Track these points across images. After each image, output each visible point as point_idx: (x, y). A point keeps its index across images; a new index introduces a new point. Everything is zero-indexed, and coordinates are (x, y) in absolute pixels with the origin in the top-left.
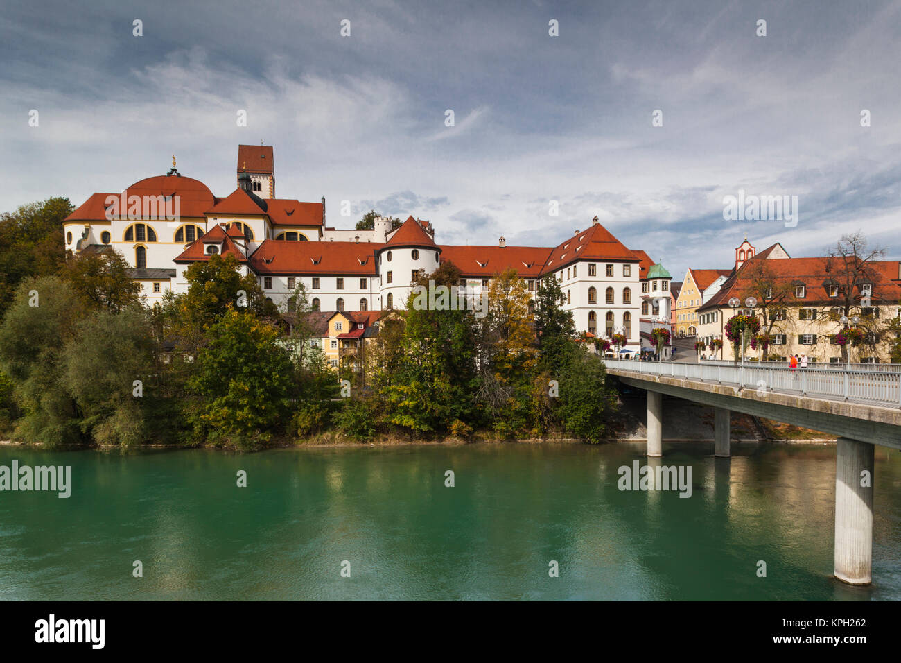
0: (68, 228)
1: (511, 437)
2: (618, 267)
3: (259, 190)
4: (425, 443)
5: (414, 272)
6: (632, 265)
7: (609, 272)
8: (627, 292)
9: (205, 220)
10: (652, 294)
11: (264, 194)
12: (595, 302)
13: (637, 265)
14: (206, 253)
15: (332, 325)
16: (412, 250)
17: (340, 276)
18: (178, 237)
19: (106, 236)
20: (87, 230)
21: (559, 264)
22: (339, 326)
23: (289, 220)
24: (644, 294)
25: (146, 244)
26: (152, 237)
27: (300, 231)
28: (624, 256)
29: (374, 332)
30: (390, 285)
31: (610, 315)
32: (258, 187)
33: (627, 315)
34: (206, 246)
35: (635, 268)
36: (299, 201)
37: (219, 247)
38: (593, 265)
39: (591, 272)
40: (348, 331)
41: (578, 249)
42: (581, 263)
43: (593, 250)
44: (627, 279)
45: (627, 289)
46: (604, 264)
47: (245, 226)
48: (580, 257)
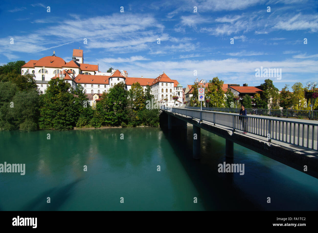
0: (22, 69)
2: (169, 84)
3: (79, 61)
6: (172, 83)
7: (167, 85)
9: (62, 68)
10: (178, 91)
13: (173, 83)
15: (94, 97)
16: (118, 78)
17: (99, 84)
18: (54, 72)
19: (33, 72)
20: (28, 70)
22: (96, 97)
23: (86, 69)
25: (45, 74)
28: (170, 81)
30: (112, 87)
31: (167, 95)
33: (171, 95)
35: (173, 84)
37: (64, 75)
38: (163, 83)
39: (162, 85)
40: (98, 99)
41: (159, 79)
42: (160, 83)
43: (163, 80)
44: (171, 87)
45: (171, 89)
46: (165, 83)
47: (73, 70)
48: (160, 81)
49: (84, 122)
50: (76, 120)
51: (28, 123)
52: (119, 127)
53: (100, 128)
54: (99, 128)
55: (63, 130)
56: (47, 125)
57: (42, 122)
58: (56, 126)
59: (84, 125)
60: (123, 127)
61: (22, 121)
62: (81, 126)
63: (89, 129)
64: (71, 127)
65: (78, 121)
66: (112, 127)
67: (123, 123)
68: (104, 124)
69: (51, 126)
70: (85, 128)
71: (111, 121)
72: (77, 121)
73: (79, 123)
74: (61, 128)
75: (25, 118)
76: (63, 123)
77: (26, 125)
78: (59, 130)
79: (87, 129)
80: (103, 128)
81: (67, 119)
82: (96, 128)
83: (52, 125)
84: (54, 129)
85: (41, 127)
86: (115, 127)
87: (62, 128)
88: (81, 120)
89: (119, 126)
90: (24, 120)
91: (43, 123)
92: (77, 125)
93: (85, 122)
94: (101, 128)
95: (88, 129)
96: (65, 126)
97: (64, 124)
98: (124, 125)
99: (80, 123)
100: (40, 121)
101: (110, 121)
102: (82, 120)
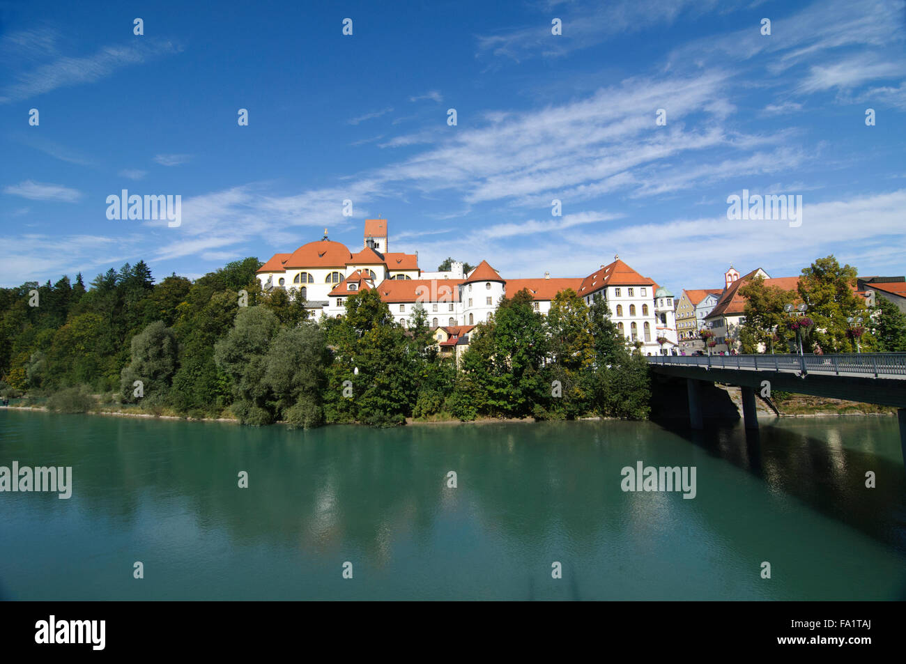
0: (259, 276)
1: (571, 417)
2: (637, 290)
3: (379, 247)
4: (509, 420)
5: (488, 298)
6: (647, 287)
7: (631, 293)
8: (645, 307)
9: (346, 268)
10: (661, 309)
11: (381, 250)
12: (621, 315)
13: (651, 288)
14: (348, 289)
15: (436, 337)
16: (486, 283)
18: (328, 279)
19: (281, 280)
20: (271, 277)
21: (592, 289)
22: (440, 337)
23: (399, 267)
24: (656, 309)
25: (307, 285)
26: (311, 280)
27: (405, 273)
28: (640, 282)
29: (464, 341)
30: (471, 308)
31: (634, 324)
32: (377, 245)
33: (647, 324)
34: (349, 285)
35: (649, 289)
36: (406, 254)
37: (357, 285)
38: (619, 289)
39: (618, 294)
40: (446, 341)
41: (605, 278)
42: (609, 288)
43: (616, 278)
44: (644, 298)
45: (645, 306)
46: (627, 288)
47: (371, 271)
48: (608, 284)
49: (434, 404)
50: (413, 399)
51: (305, 407)
52: (524, 420)
53: (473, 420)
54: (472, 422)
55: (385, 424)
56: (341, 411)
57: (333, 404)
58: (368, 414)
59: (433, 414)
60: (538, 419)
61: (291, 401)
62: (426, 414)
63: (445, 422)
64: (401, 416)
65: (418, 402)
66: (506, 420)
67: (538, 408)
68: (483, 411)
69: (352, 414)
70: (435, 421)
71: (506, 402)
72: (415, 403)
73: (420, 407)
74: (382, 420)
75: (298, 394)
76: (384, 407)
77: (301, 412)
78: (377, 425)
79: (442, 423)
80: (482, 421)
81: (394, 397)
82: (463, 421)
83: (357, 412)
84: (359, 422)
85: (330, 416)
86: (515, 420)
87: (384, 421)
88: (426, 398)
89: (525, 417)
90: (296, 396)
91: (334, 408)
92: (413, 414)
93: (437, 403)
94: (476, 421)
95: (444, 425)
96: (388, 415)
97: (388, 410)
98: (542, 412)
99: (423, 407)
100: (326, 402)
101: (502, 403)
102: (428, 399)
